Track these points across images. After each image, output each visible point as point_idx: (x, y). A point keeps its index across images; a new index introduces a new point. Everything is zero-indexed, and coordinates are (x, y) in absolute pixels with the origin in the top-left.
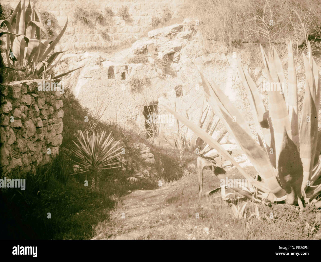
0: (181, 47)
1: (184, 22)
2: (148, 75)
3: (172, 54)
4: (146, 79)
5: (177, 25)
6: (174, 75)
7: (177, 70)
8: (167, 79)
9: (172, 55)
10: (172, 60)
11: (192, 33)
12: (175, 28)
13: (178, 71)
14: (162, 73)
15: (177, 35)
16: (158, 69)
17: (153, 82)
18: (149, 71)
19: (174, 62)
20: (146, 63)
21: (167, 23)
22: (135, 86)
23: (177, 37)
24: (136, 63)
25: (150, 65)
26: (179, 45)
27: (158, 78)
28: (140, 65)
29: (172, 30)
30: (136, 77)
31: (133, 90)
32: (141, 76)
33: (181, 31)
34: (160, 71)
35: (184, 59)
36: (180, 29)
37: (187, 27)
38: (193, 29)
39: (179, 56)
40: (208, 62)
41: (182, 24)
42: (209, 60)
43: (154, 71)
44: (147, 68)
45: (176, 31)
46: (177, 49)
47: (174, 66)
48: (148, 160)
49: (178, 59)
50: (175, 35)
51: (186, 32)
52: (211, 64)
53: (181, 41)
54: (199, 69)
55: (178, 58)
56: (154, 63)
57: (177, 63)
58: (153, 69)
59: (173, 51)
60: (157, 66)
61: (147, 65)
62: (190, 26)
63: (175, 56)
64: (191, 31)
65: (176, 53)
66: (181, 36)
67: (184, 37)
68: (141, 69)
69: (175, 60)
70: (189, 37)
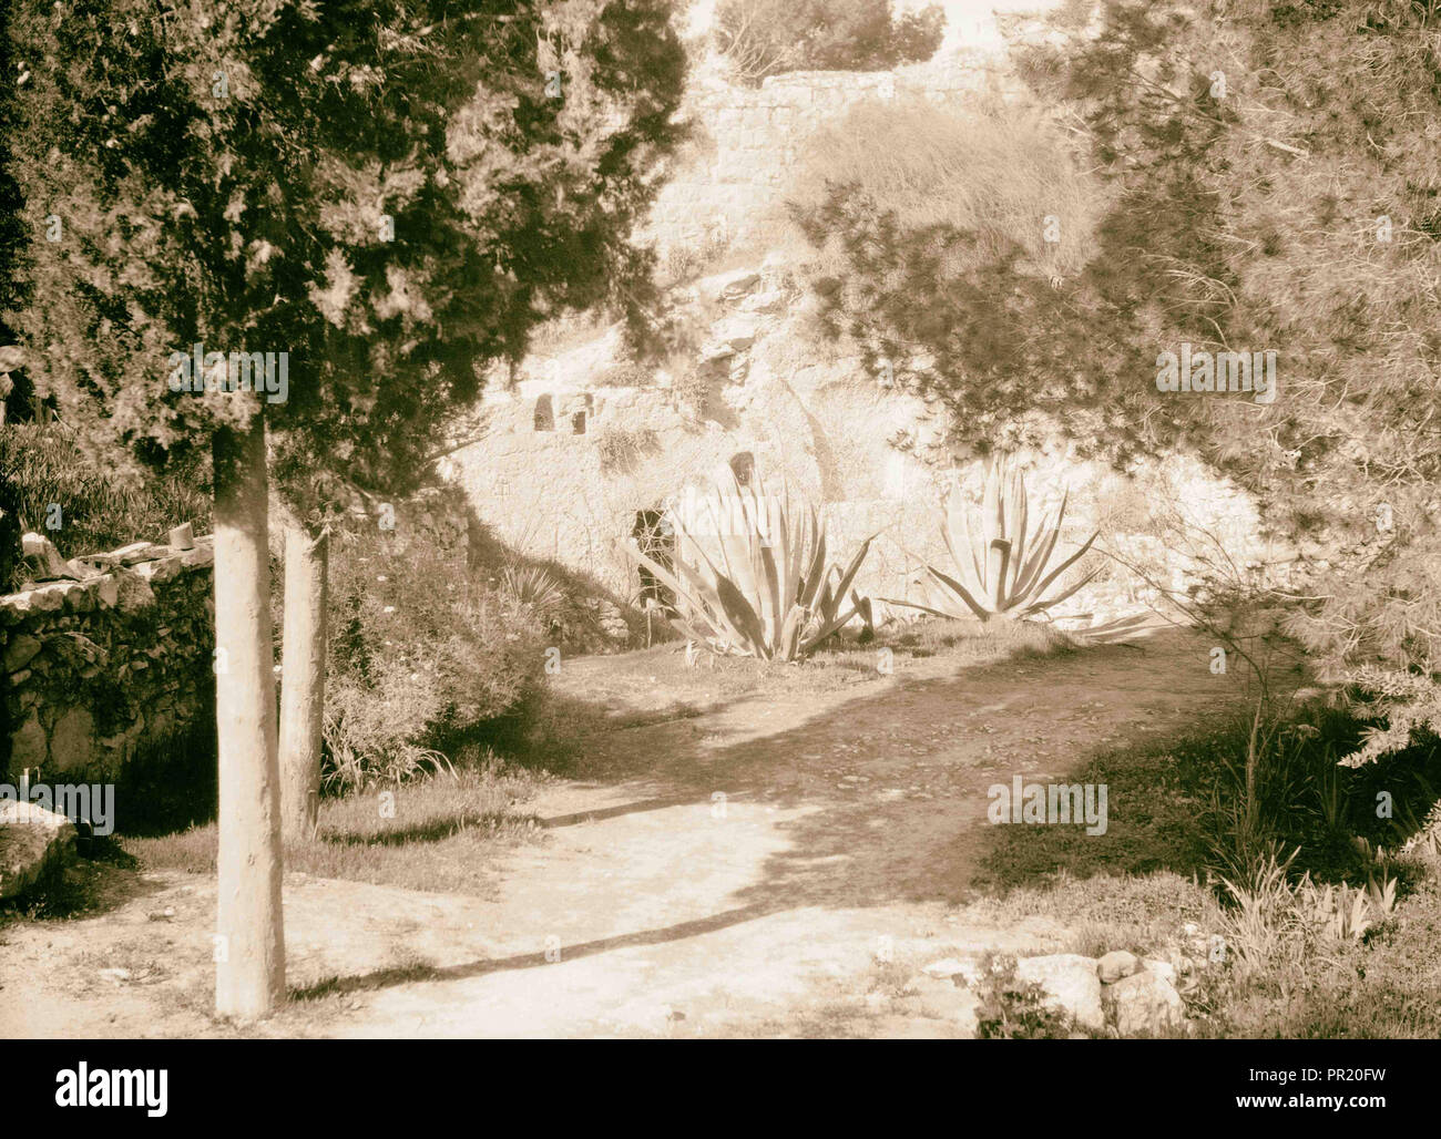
0: (753, 340)
1: (765, 263)
2: (651, 424)
3: (728, 357)
4: (645, 433)
5: (742, 274)
6: (729, 420)
7: (739, 406)
8: (709, 435)
9: (725, 362)
10: (725, 375)
11: (788, 296)
12: (737, 284)
13: (743, 410)
14: (692, 416)
15: (744, 303)
16: (681, 403)
17: (666, 442)
18: (656, 408)
19: (732, 382)
20: (647, 388)
21: (714, 266)
22: (612, 453)
23: (741, 308)
24: (616, 386)
25: (658, 392)
26: (747, 333)
27: (680, 431)
28: (630, 391)
29: (728, 287)
30: (616, 428)
31: (607, 465)
32: (631, 426)
33: (752, 292)
34: (689, 409)
35: (761, 374)
36: (751, 284)
37: (772, 280)
38: (789, 285)
39: (746, 366)
40: (834, 385)
41: (759, 270)
42: (837, 378)
43: (671, 408)
44: (650, 402)
45: (739, 290)
46: (742, 345)
47: (731, 395)
48: (614, 632)
49: (745, 375)
50: (735, 303)
51: (770, 294)
52: (842, 391)
53: (753, 321)
54: (806, 404)
55: (743, 370)
56: (669, 387)
57: (742, 384)
58: (666, 404)
59: (728, 349)
60: (679, 394)
61: (650, 392)
62: (781, 276)
63: (735, 364)
64: (784, 292)
65: (739, 355)
66: (755, 306)
67: (763, 310)
68: (633, 405)
69: (733, 376)
70: (776, 309)
